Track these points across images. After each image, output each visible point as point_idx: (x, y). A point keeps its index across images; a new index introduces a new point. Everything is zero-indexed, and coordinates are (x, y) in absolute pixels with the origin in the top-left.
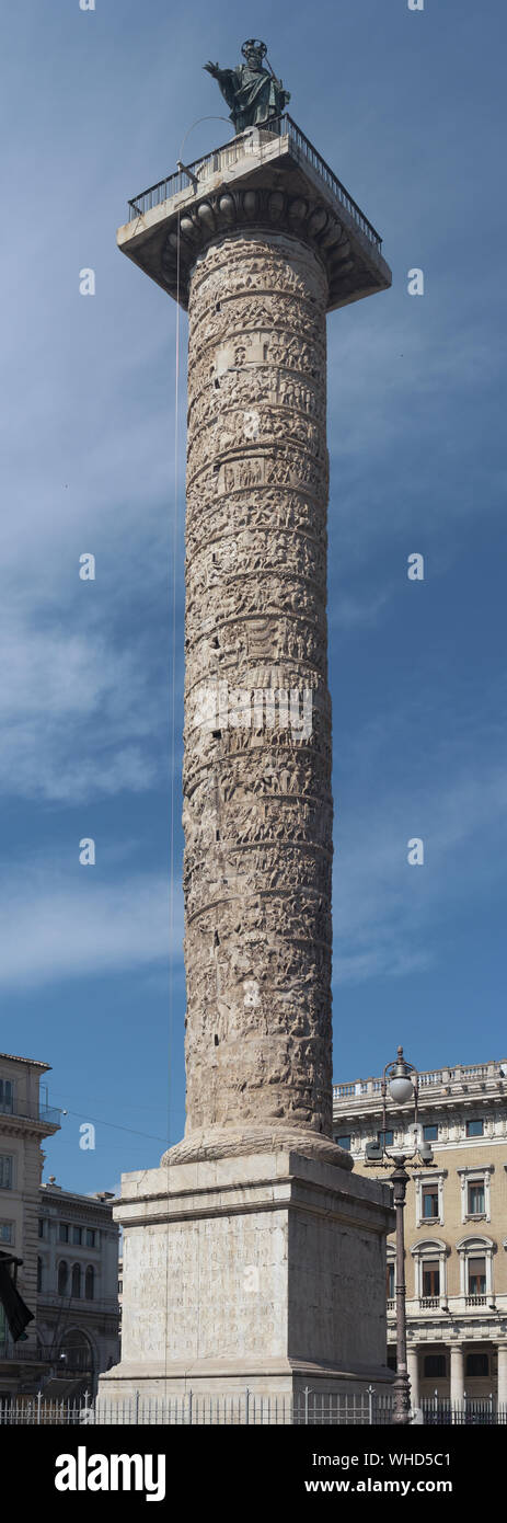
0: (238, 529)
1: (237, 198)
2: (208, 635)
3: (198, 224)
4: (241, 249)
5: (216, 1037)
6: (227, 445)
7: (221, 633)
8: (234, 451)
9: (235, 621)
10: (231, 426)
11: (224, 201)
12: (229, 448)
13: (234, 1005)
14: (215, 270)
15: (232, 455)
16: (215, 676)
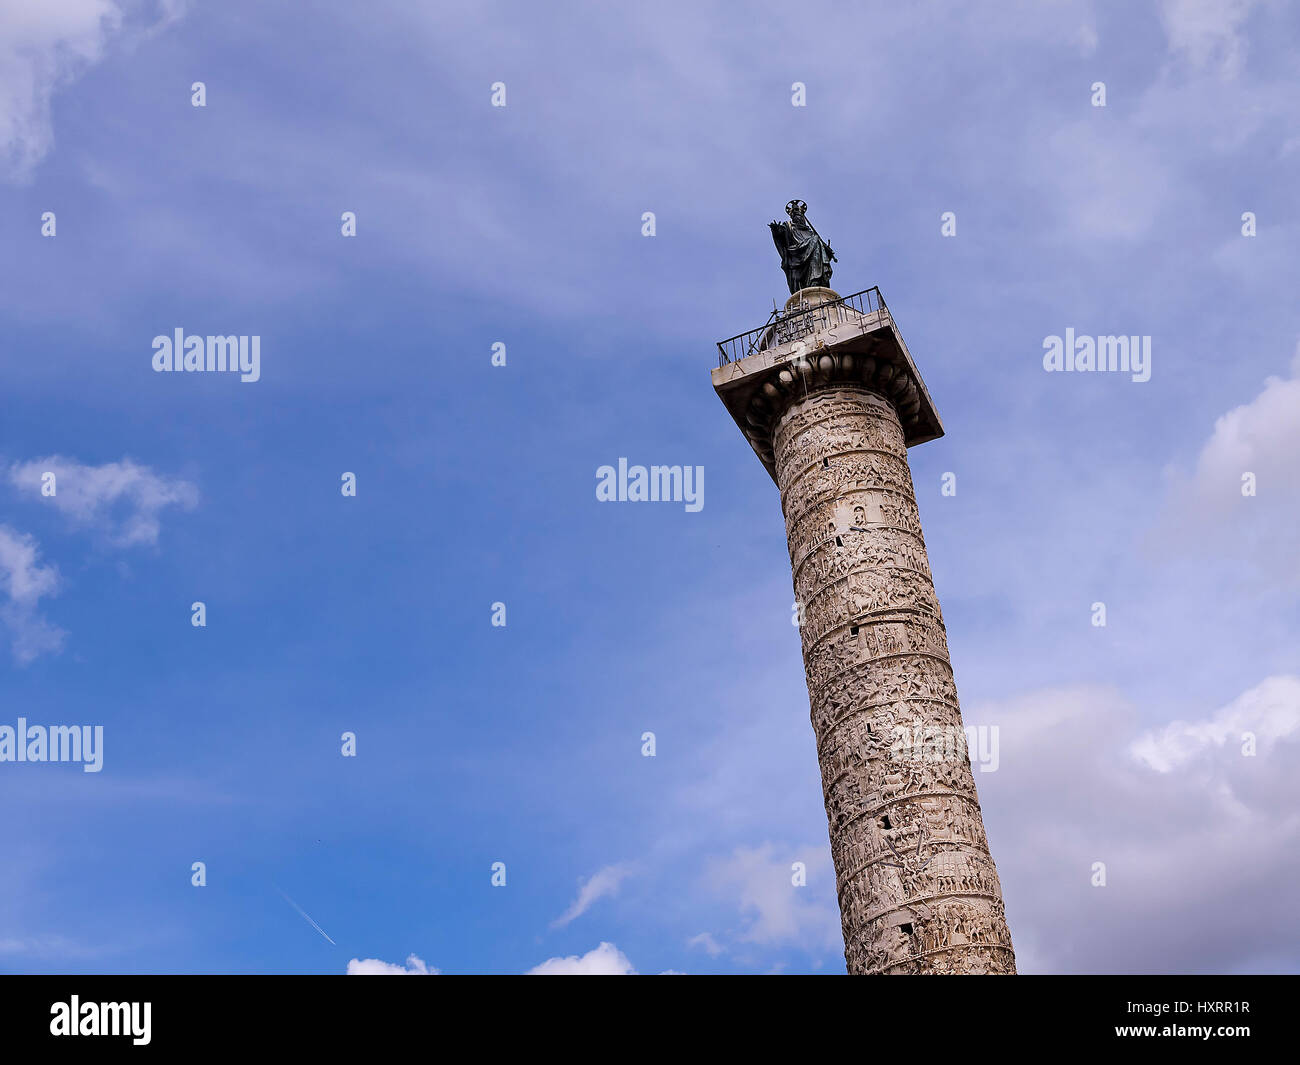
0: (892, 699)
1: (836, 360)
2: (875, 814)
3: (797, 378)
4: (840, 407)
6: (864, 608)
7: (892, 813)
8: (873, 615)
9: (907, 800)
10: (865, 589)
11: (825, 361)
12: (867, 611)
14: (815, 424)
15: (872, 619)
16: (891, 861)
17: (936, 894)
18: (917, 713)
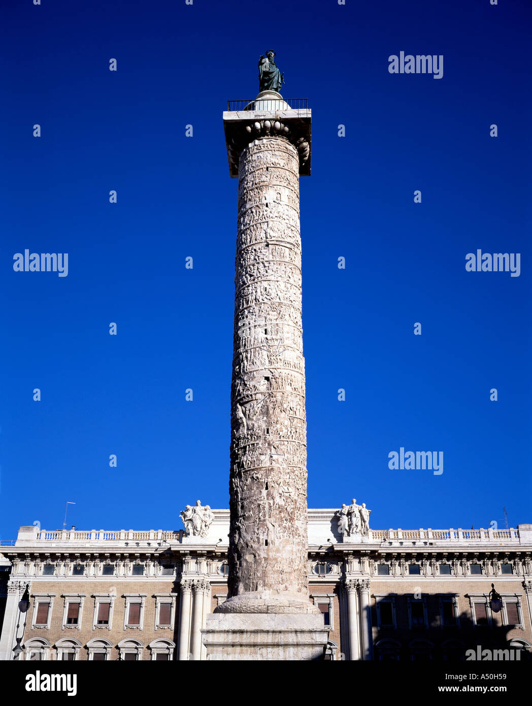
0: (278, 279)
1: (283, 125)
2: (261, 327)
3: (263, 128)
4: (278, 146)
5: (266, 541)
7: (270, 328)
9: (277, 324)
10: (276, 229)
11: (278, 124)
12: (274, 239)
13: (276, 525)
14: (265, 151)
15: (276, 243)
16: (265, 348)
17: (282, 367)
18: (288, 288)
